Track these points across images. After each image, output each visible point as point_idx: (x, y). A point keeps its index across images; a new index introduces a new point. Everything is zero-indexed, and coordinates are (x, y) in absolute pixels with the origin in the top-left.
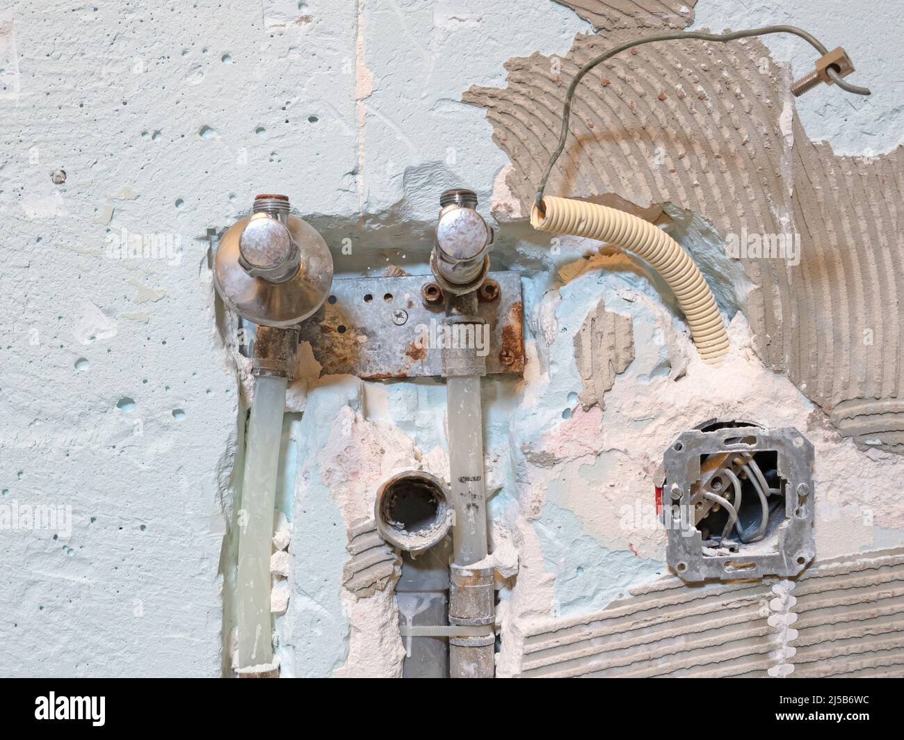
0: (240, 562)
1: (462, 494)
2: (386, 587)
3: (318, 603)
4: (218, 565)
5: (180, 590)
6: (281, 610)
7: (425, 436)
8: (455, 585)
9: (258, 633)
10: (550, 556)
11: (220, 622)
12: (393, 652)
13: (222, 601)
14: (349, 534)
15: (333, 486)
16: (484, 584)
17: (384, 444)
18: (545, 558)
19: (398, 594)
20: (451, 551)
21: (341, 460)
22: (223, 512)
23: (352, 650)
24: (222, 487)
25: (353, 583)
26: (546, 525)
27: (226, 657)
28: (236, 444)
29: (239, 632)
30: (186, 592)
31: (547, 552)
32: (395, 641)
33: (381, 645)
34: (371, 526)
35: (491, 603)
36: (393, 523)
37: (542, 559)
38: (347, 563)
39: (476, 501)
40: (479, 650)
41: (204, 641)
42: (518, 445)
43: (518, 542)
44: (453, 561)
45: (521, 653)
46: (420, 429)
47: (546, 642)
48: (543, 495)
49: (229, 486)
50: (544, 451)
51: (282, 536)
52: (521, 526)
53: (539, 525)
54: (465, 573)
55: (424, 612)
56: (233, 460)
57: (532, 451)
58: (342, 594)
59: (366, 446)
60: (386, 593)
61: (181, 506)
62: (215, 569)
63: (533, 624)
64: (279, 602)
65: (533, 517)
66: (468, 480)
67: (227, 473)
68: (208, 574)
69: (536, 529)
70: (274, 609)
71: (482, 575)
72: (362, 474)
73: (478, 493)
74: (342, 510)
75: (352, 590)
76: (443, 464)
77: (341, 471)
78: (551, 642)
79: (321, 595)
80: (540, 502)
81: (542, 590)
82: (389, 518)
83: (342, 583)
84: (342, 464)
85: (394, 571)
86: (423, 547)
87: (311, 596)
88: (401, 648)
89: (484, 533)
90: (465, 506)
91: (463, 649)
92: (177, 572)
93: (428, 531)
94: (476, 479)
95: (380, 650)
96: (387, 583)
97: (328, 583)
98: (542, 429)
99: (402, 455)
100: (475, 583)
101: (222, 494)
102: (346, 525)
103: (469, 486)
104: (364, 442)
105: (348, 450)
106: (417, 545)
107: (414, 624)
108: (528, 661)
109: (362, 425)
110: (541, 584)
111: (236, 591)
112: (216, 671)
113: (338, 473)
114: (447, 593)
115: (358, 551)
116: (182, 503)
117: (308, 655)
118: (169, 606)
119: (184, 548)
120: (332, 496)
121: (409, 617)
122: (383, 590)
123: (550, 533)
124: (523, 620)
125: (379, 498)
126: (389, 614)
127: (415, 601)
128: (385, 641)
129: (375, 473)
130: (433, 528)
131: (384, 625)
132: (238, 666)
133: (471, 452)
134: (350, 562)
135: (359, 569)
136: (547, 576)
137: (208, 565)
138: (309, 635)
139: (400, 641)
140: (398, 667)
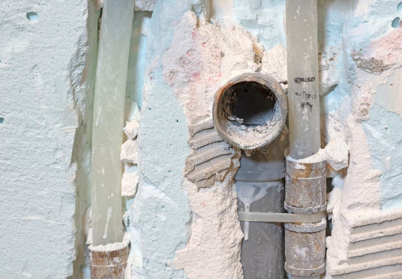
0: (93, 150)
1: (297, 94)
2: (224, 178)
3: (163, 191)
4: (71, 155)
5: (37, 176)
6: (130, 194)
7: (266, 34)
8: (289, 176)
9: (109, 216)
10: (376, 154)
11: (73, 206)
12: (232, 236)
13: (75, 187)
14: (191, 130)
15: (176, 85)
16: (316, 176)
17: (224, 48)
18: (372, 156)
19: (237, 182)
20: (287, 144)
21: (184, 62)
22: (75, 107)
23: (193, 234)
24: (74, 84)
25: (194, 175)
26: (374, 126)
27: (82, 234)
28: (87, 44)
29: (93, 213)
30: (41, 179)
31: (375, 151)
32: (234, 226)
33: (219, 230)
34: (211, 123)
35: (322, 193)
36: (233, 119)
37: (369, 156)
38: (189, 157)
39: (310, 101)
40: (311, 236)
41: (59, 223)
42: (349, 51)
43: (348, 139)
44: (288, 154)
45: (348, 241)
46: (263, 27)
47: (372, 233)
48: (371, 99)
49: (81, 82)
50: (373, 58)
51: (131, 127)
52: (351, 125)
53: (367, 125)
54: (298, 167)
55: (260, 200)
56: (84, 59)
57: (362, 58)
58: (184, 184)
59: (206, 49)
60: (225, 184)
61: (36, 101)
62: (68, 159)
63: (360, 216)
64: (129, 187)
65: (362, 118)
66: (303, 81)
67: (78, 71)
68: (62, 163)
69: (365, 129)
70: (124, 193)
71: (314, 168)
72: (203, 75)
73: (312, 93)
74: (185, 108)
75: (193, 181)
76: (282, 63)
77: (184, 73)
78: (376, 232)
79: (166, 184)
80: (369, 105)
81: (369, 184)
82: (229, 114)
83: (184, 174)
84: (184, 65)
85: (232, 163)
86: (257, 146)
87: (156, 185)
88: (238, 232)
89: (318, 129)
90: (299, 105)
91: (295, 234)
92: (34, 161)
93: (264, 128)
94: (311, 80)
95: (219, 235)
96: (225, 175)
97: (171, 173)
98: (372, 37)
99: (240, 58)
100: (307, 175)
101: (74, 91)
102: (188, 122)
103: (304, 86)
104: (206, 45)
105: (190, 53)
106: (252, 144)
107: (251, 210)
108: (355, 248)
109: (205, 28)
110: (367, 180)
111: (91, 174)
112: (70, 250)
113: (181, 74)
114: (283, 181)
115: (199, 146)
116: (37, 98)
117: (153, 238)
118: (27, 192)
119: (39, 139)
120: (174, 95)
121: (247, 204)
122: (222, 181)
123: (377, 134)
124: (351, 211)
125: (217, 101)
126: (228, 201)
127: (252, 190)
128: (223, 226)
129: (214, 74)
130: (269, 125)
131: (223, 212)
132: (92, 242)
133: (306, 55)
134: (191, 156)
135: (199, 162)
136: (377, 171)
137: (62, 155)
138: (154, 220)
139: (238, 225)
140: (236, 249)
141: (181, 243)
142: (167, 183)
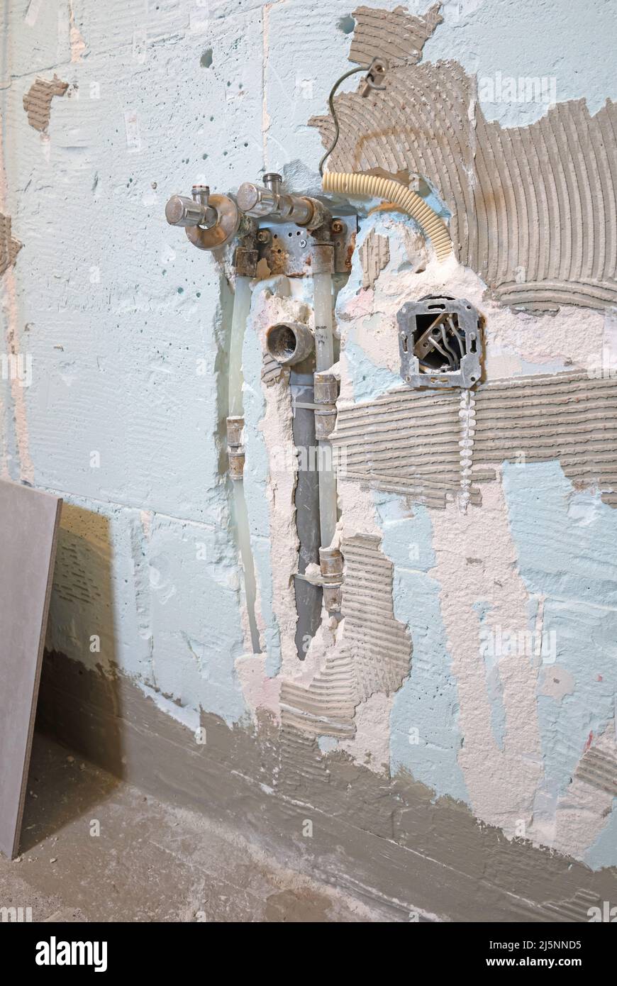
2: (279, 381)
3: (252, 387)
8: (315, 382)
9: (234, 401)
11: (216, 394)
12: (286, 414)
13: (217, 384)
14: (263, 354)
15: (257, 330)
17: (279, 309)
19: (287, 385)
21: (261, 317)
22: (217, 342)
23: (267, 412)
24: (217, 330)
25: (265, 379)
26: (348, 352)
31: (349, 367)
32: (287, 409)
33: (279, 411)
39: (323, 340)
41: (210, 403)
44: (313, 370)
48: (346, 337)
49: (221, 330)
50: (346, 313)
53: (346, 352)
54: (319, 377)
55: (302, 396)
56: (221, 316)
57: (340, 313)
58: (261, 383)
59: (271, 310)
60: (281, 384)
62: (213, 369)
63: (342, 405)
66: (319, 328)
67: (219, 323)
68: (211, 371)
71: (326, 378)
73: (325, 335)
74: (261, 342)
75: (265, 382)
78: (349, 415)
79: (253, 384)
80: (345, 340)
81: (349, 388)
83: (261, 378)
84: (260, 319)
85: (282, 373)
87: (249, 384)
88: (290, 413)
90: (317, 342)
91: (319, 416)
94: (323, 328)
95: (279, 413)
96: (280, 379)
97: (255, 377)
98: (346, 300)
100: (323, 382)
101: (217, 334)
102: (259, 350)
103: (320, 331)
104: (270, 308)
105: (263, 312)
107: (297, 401)
109: (272, 299)
114: (312, 385)
115: (266, 363)
117: (249, 413)
120: (256, 335)
121: (295, 398)
122: (278, 383)
123: (350, 357)
126: (284, 395)
127: (297, 390)
128: (281, 409)
131: (281, 401)
134: (263, 368)
135: (267, 372)
136: (351, 380)
137: (211, 367)
139: (291, 409)
140: (288, 422)
141: (261, 416)
142: (254, 382)
